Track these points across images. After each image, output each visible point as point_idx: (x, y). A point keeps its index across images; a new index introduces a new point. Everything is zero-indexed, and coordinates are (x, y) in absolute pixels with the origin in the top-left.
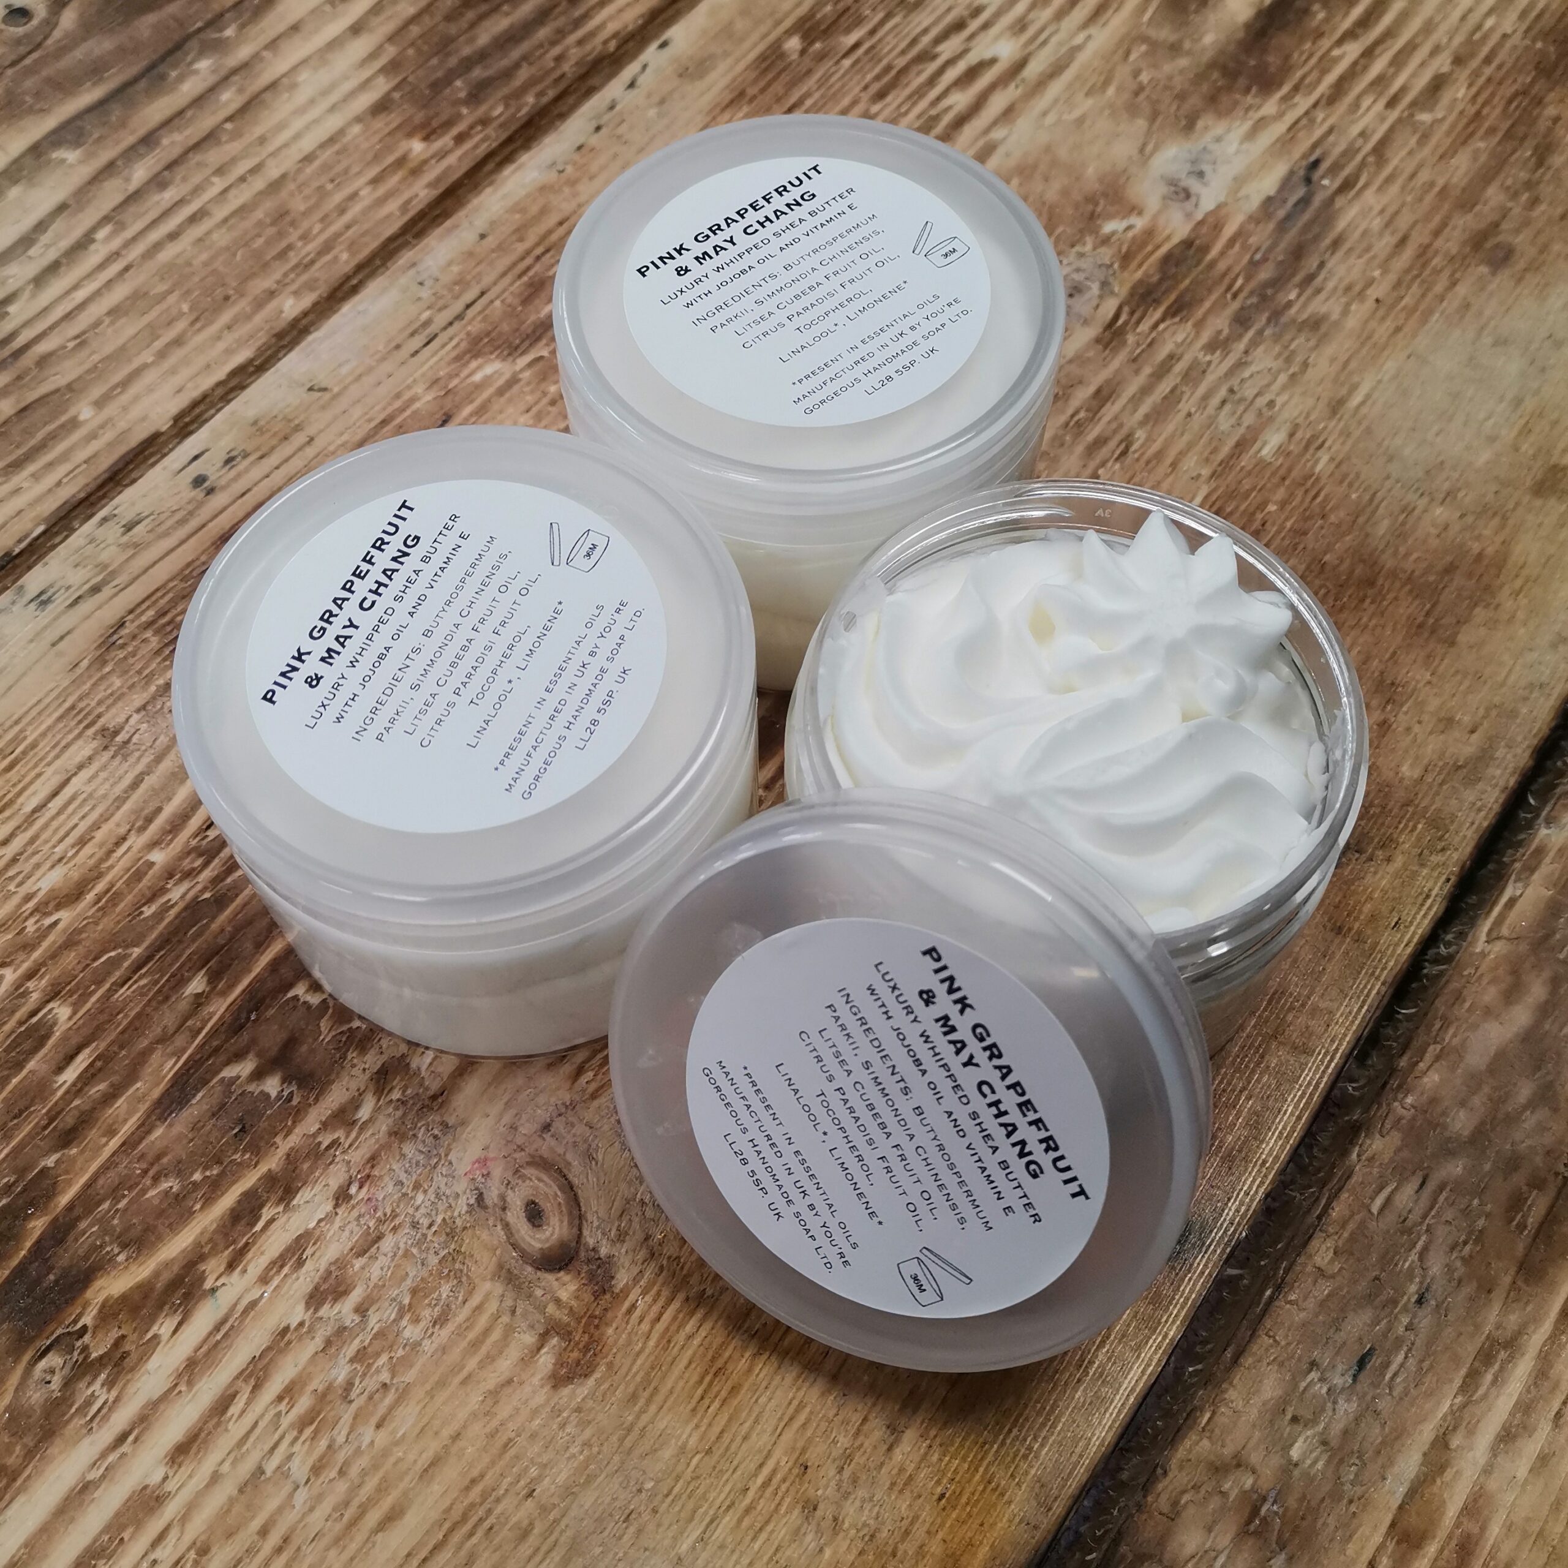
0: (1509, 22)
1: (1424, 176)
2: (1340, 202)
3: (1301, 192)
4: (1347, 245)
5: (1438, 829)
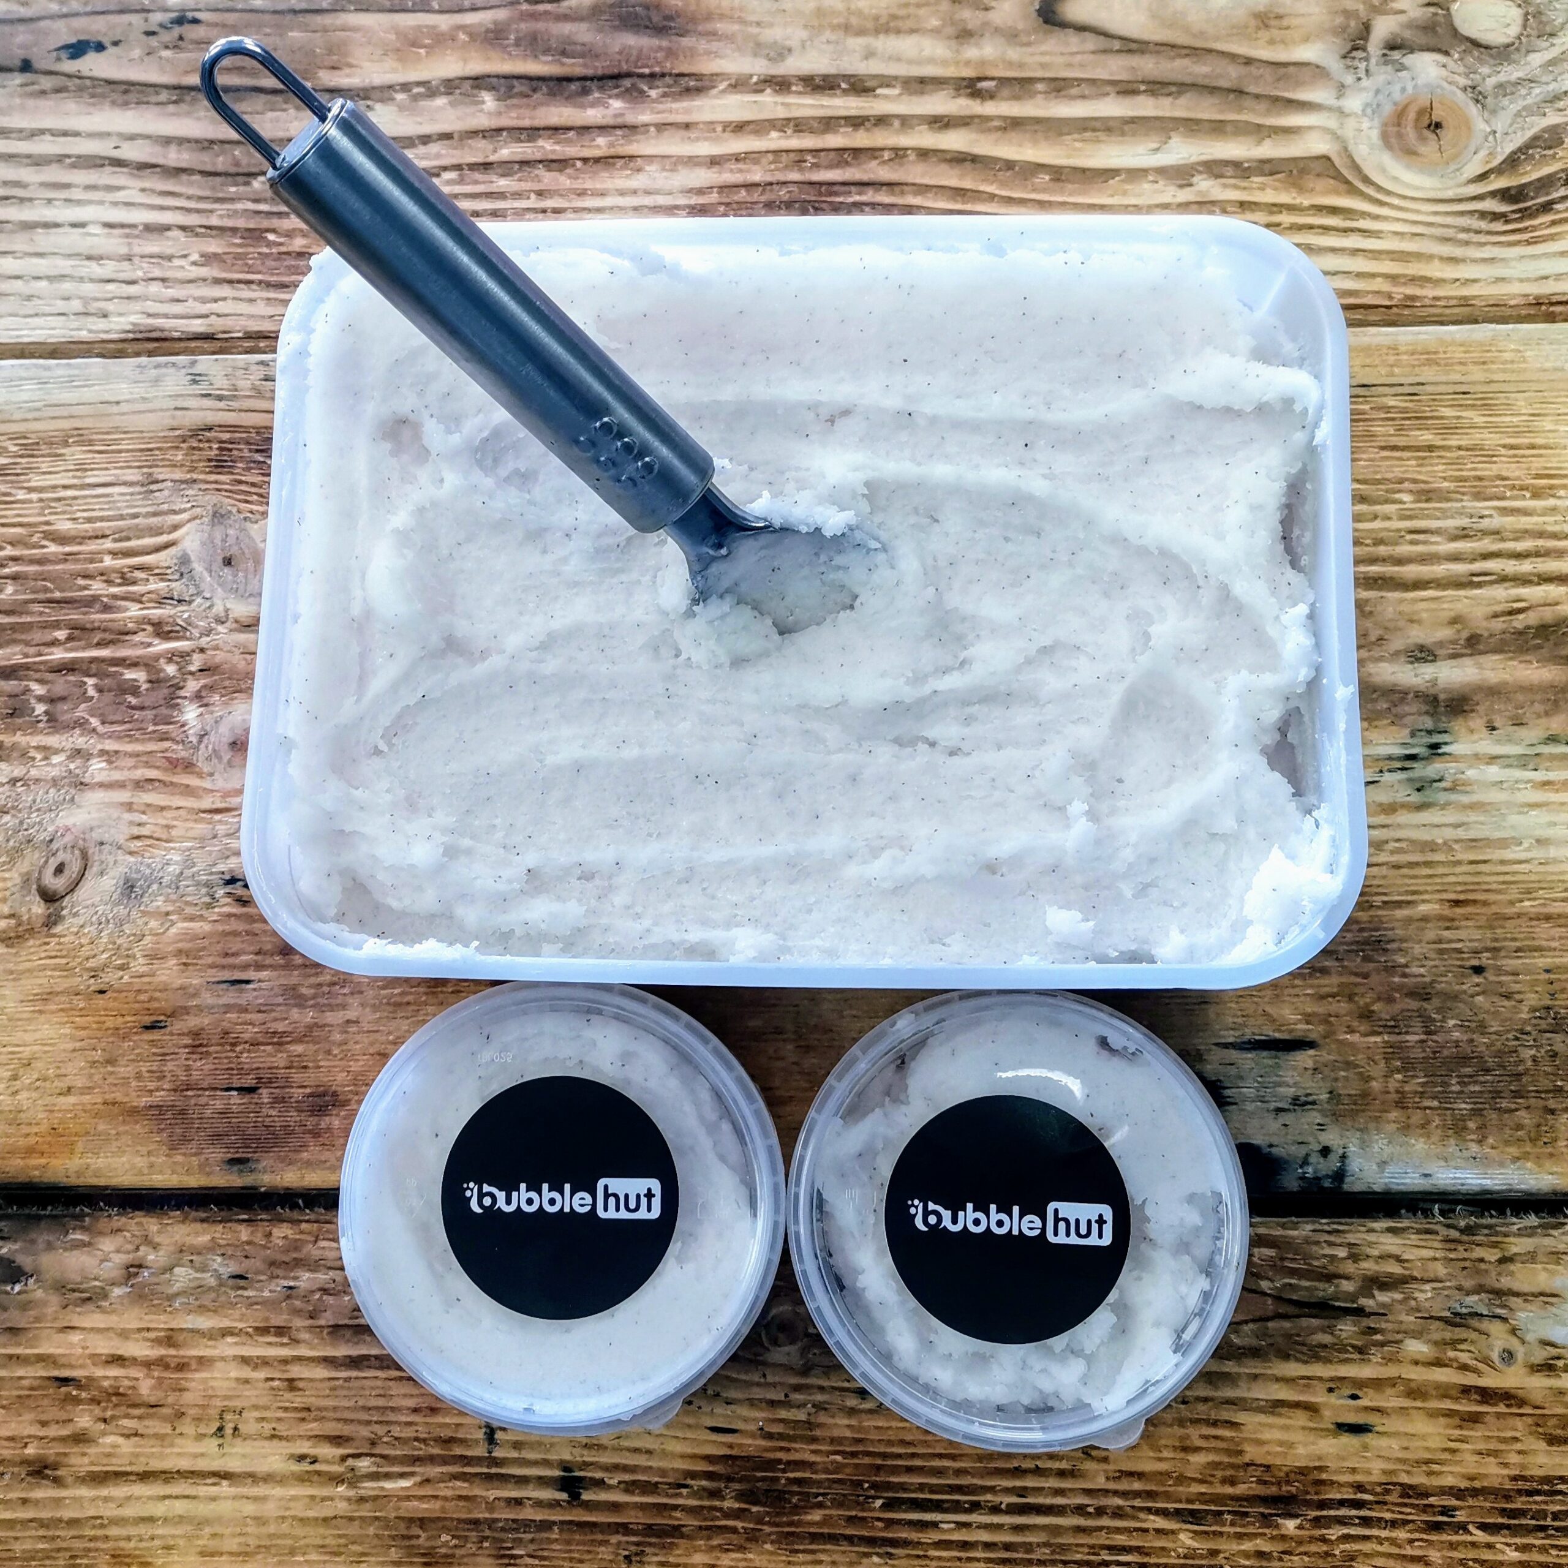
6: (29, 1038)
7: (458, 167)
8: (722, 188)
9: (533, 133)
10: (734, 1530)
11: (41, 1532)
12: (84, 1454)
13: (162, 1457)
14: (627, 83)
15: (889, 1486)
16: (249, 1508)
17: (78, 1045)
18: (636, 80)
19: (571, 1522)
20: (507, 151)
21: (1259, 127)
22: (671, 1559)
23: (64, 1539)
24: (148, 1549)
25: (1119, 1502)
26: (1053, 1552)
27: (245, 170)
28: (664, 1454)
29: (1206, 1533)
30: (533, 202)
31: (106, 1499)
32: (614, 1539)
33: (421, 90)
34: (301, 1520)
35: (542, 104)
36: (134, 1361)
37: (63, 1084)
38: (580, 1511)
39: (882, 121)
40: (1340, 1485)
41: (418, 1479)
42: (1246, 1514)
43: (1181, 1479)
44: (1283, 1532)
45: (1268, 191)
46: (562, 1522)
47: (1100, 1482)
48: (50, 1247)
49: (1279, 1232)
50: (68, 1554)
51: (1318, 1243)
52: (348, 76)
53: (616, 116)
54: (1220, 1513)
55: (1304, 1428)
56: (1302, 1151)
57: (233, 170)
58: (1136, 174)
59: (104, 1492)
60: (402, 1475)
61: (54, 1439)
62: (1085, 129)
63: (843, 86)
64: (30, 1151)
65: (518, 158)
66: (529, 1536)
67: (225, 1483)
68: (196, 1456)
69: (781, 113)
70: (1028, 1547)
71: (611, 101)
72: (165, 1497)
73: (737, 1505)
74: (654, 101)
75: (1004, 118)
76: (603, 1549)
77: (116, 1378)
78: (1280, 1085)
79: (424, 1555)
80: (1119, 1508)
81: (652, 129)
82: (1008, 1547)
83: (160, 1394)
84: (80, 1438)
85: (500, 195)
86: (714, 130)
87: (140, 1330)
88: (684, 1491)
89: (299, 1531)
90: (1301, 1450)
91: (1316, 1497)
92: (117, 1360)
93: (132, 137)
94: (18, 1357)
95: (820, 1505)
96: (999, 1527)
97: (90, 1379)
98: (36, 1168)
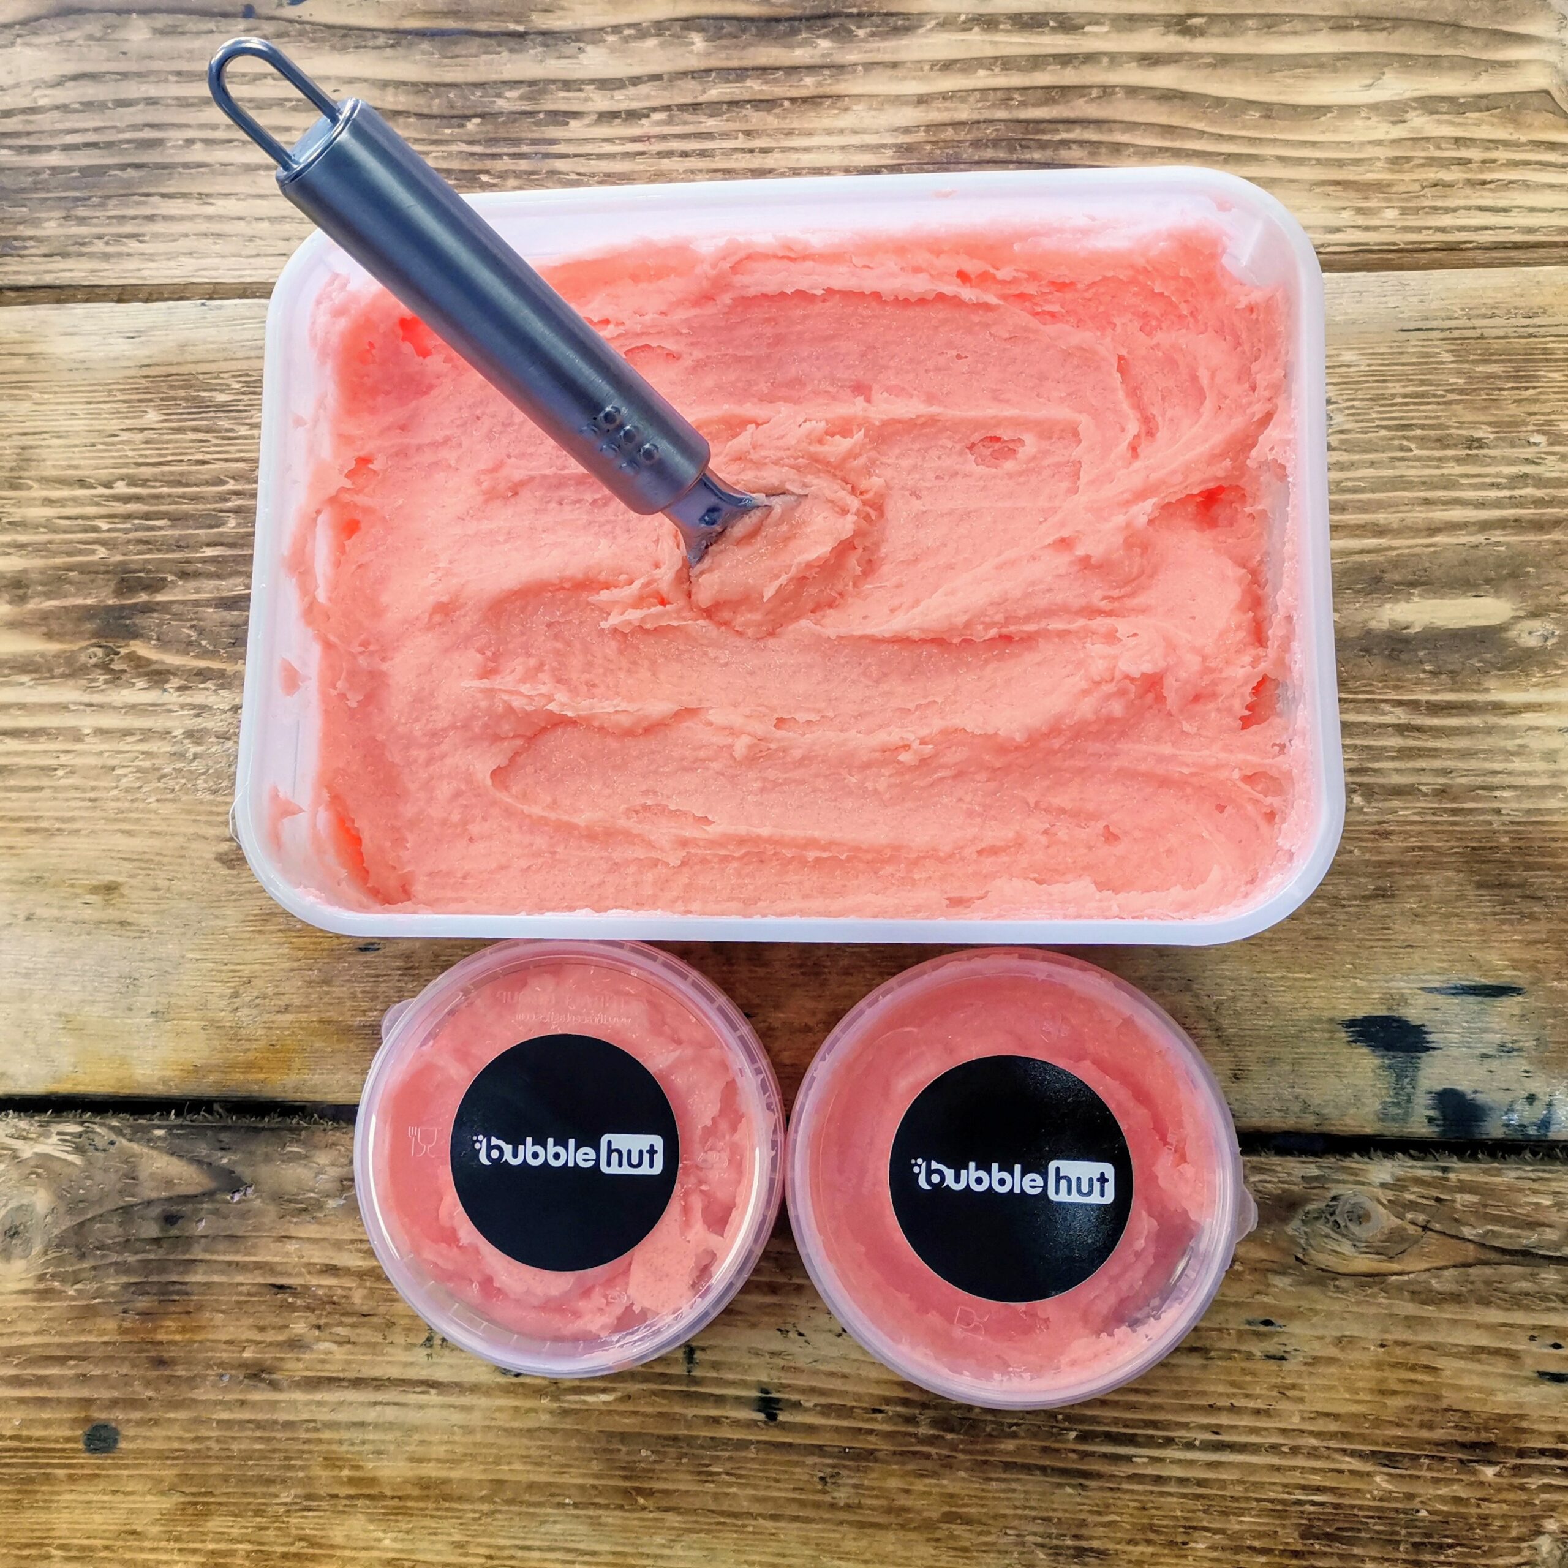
6: (248, 956)
7: (667, 108)
8: (929, 127)
9: (741, 73)
10: (928, 1456)
11: (258, 1434)
12: (298, 1360)
13: (373, 1364)
14: (835, 23)
15: (1082, 1419)
16: (457, 1417)
17: (296, 965)
18: (843, 20)
19: (766, 1443)
20: (717, 92)
21: (1477, 62)
22: (866, 1482)
23: (280, 1440)
24: (360, 1453)
25: (1314, 1442)
26: (1247, 1490)
27: (460, 112)
28: (860, 1379)
29: (1401, 1476)
30: (741, 142)
31: (320, 1404)
32: (810, 1460)
33: (632, 32)
34: (506, 1430)
35: (751, 45)
36: (347, 1272)
37: (282, 1002)
38: (777, 1432)
39: (1090, 58)
40: (1540, 1433)
41: (619, 1394)
42: (1443, 1459)
43: (1378, 1423)
44: (1482, 1479)
45: (1484, 127)
46: (759, 1442)
47: (1295, 1422)
48: (268, 1159)
49: (1482, 1178)
50: (282, 1455)
51: (1520, 1190)
52: (560, 18)
53: (823, 56)
54: (1418, 1457)
55: (1503, 1375)
56: (1507, 1098)
57: (446, 112)
58: (1347, 110)
59: (318, 1396)
60: (604, 1391)
61: (271, 1344)
62: (1297, 66)
63: (1052, 24)
64: (250, 1066)
65: (728, 98)
66: (726, 1454)
67: (433, 1391)
68: (406, 1365)
69: (989, 52)
70: (1223, 1484)
71: (819, 41)
72: (375, 1404)
73: (932, 1432)
74: (862, 41)
75: (1215, 55)
76: (798, 1470)
77: (330, 1287)
78: (1485, 1031)
79: (624, 1468)
80: (1315, 1448)
81: (860, 68)
82: (1201, 1483)
83: (372, 1303)
84: (296, 1344)
85: (709, 136)
86: (922, 69)
87: (353, 1241)
88: (879, 1416)
89: (504, 1441)
90: (1500, 1398)
91: (1515, 1445)
92: (331, 1270)
93: (351, 81)
94: (237, 1263)
95: (1014, 1435)
96: (1191, 1463)
97: (306, 1287)
98: (256, 1082)
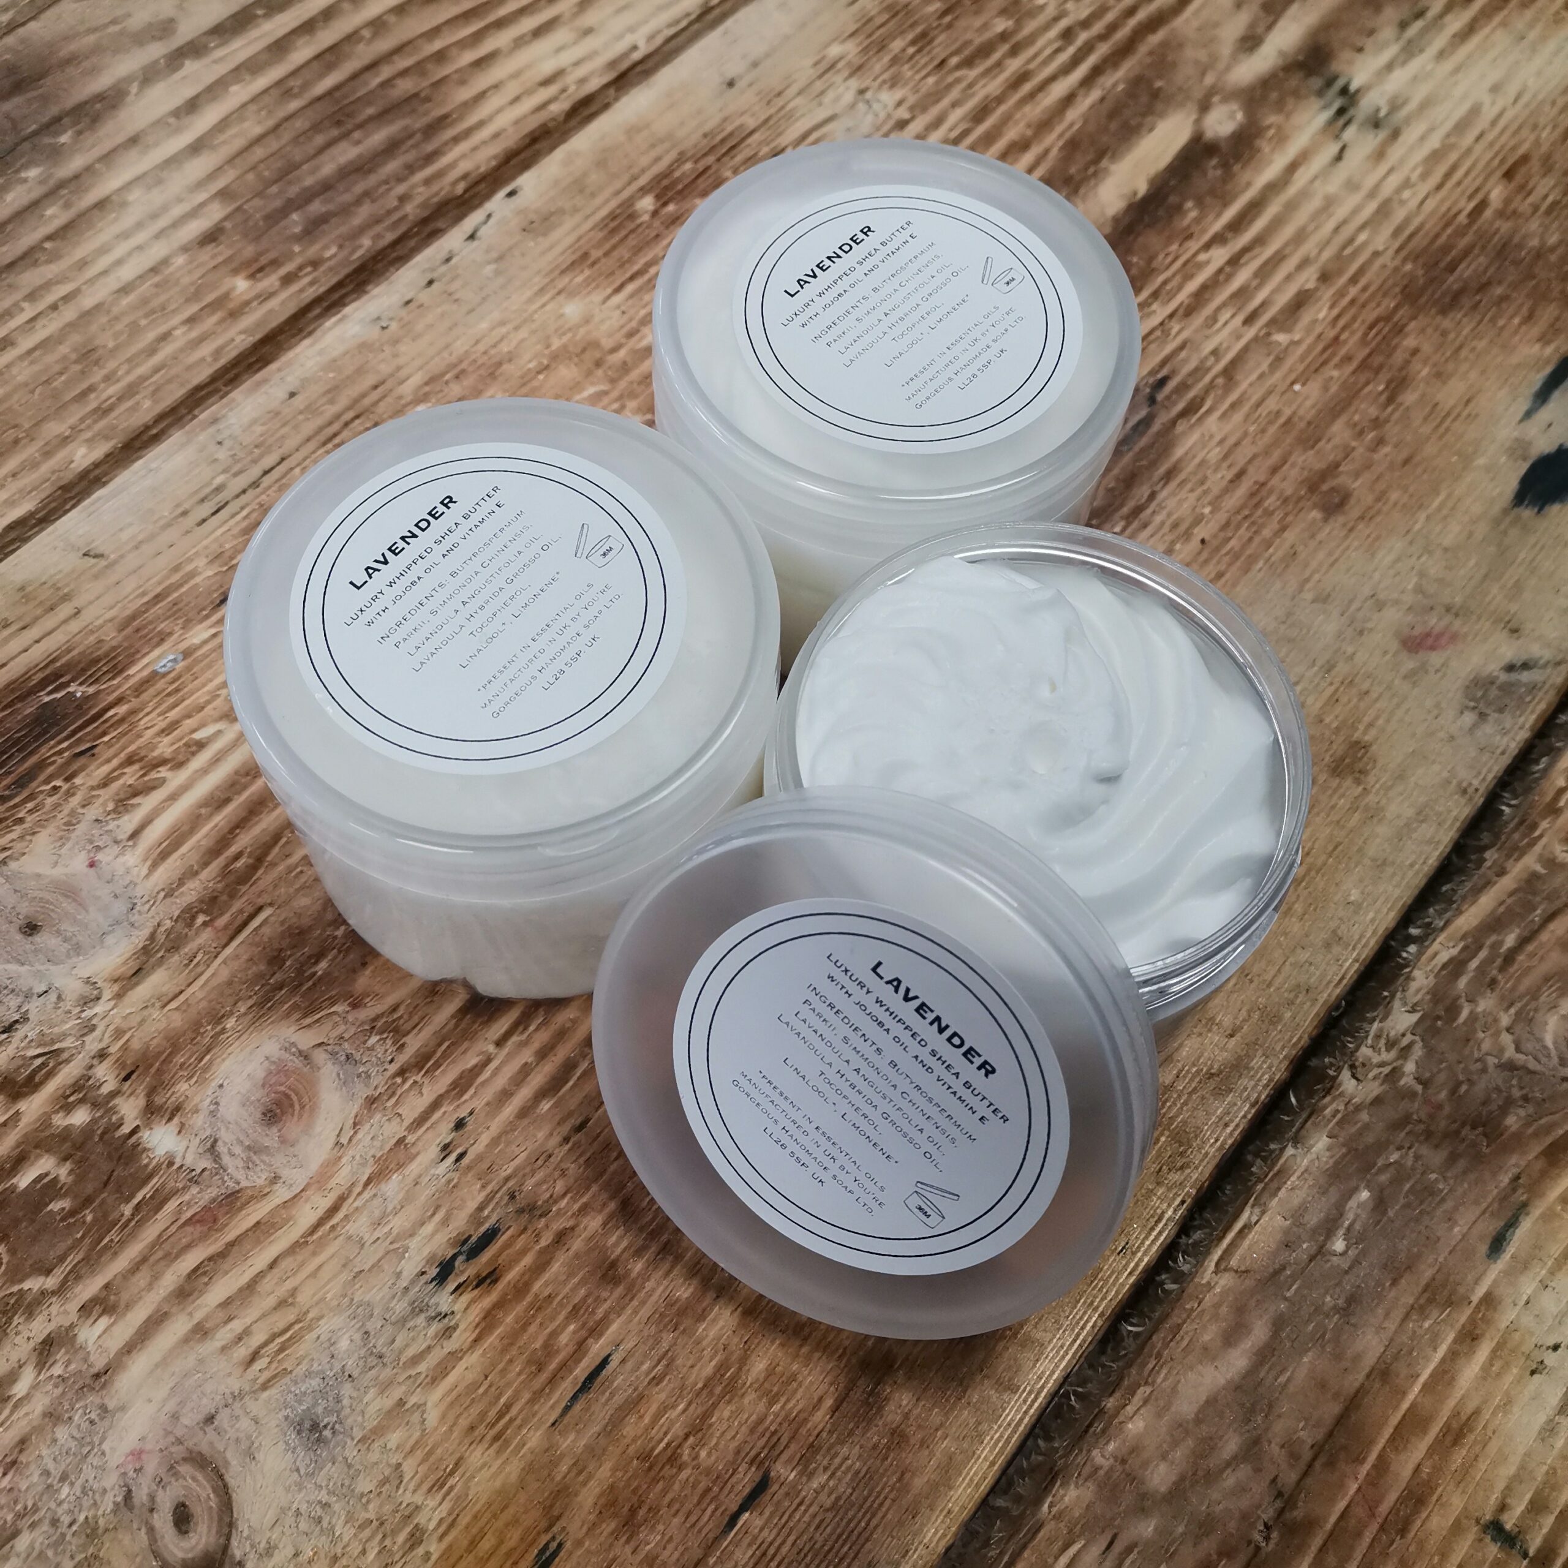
0: (1381, 239)
1: (1272, 404)
2: (1181, 427)
3: (1143, 413)
4: (1182, 476)
5: (1181, 1144)
